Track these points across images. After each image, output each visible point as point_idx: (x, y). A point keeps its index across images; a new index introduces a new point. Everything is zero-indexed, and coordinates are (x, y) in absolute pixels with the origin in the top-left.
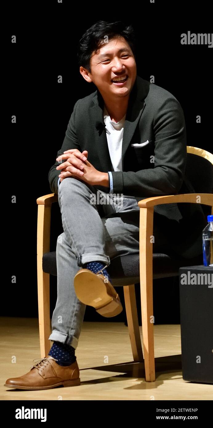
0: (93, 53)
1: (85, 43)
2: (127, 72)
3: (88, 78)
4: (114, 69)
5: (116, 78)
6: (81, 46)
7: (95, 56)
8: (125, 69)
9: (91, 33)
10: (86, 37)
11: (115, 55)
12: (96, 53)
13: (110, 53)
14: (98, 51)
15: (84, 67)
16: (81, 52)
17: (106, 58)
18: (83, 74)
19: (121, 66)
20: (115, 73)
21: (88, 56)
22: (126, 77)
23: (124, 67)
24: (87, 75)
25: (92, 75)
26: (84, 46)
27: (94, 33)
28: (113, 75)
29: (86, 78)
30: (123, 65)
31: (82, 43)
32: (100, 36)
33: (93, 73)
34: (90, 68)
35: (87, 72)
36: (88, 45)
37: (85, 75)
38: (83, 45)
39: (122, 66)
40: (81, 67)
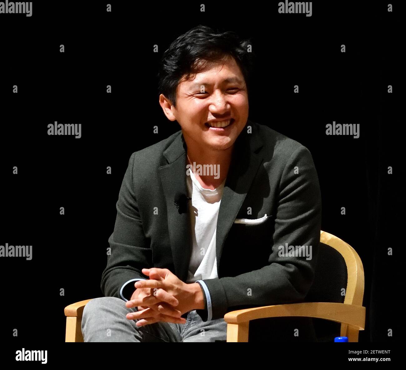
0: (183, 79)
1: (173, 60)
2: (232, 116)
3: (170, 114)
4: (212, 108)
5: (213, 121)
6: (166, 63)
7: (186, 82)
8: (230, 109)
9: (183, 45)
10: (175, 49)
11: (217, 87)
12: (187, 79)
13: (210, 83)
14: (191, 75)
15: (166, 95)
16: (164, 73)
17: (203, 89)
18: (164, 105)
19: (224, 105)
20: (214, 114)
21: (175, 81)
22: (229, 122)
23: (229, 106)
24: (170, 108)
25: (178, 112)
26: (170, 65)
27: (189, 47)
28: (211, 117)
29: (167, 114)
30: (228, 103)
31: (168, 59)
32: (196, 54)
33: (179, 109)
34: (175, 100)
35: (170, 104)
36: (177, 64)
37: (166, 109)
38: (168, 62)
39: (226, 105)
40: (161, 95)
